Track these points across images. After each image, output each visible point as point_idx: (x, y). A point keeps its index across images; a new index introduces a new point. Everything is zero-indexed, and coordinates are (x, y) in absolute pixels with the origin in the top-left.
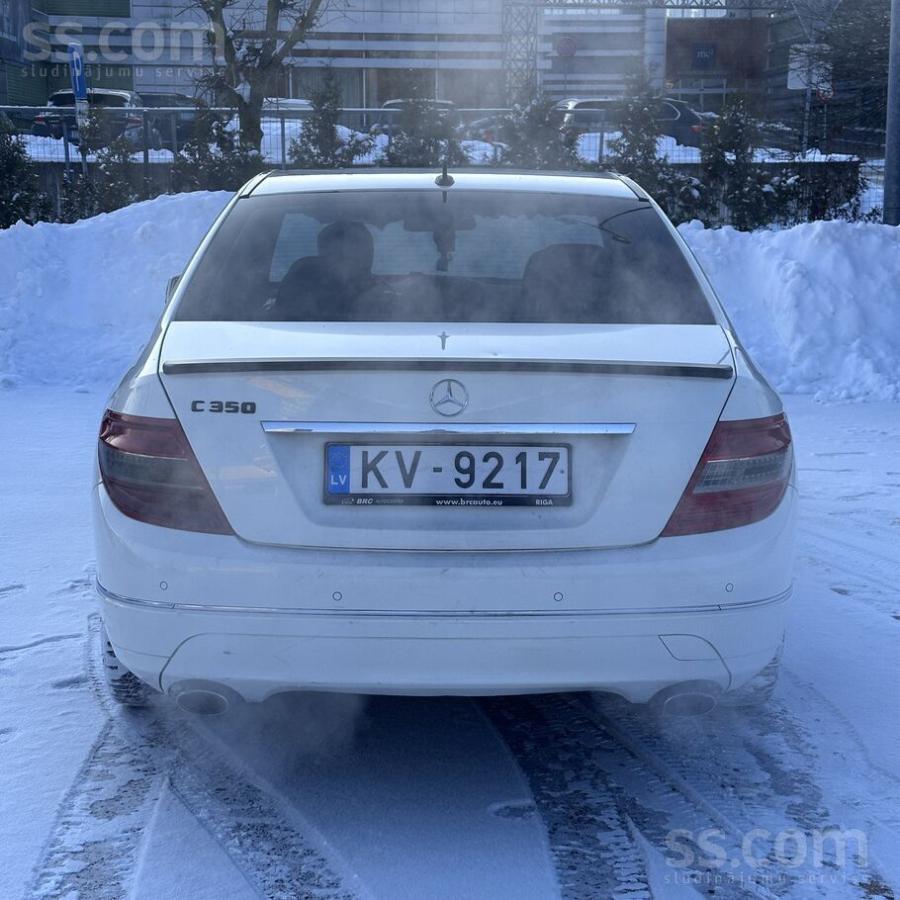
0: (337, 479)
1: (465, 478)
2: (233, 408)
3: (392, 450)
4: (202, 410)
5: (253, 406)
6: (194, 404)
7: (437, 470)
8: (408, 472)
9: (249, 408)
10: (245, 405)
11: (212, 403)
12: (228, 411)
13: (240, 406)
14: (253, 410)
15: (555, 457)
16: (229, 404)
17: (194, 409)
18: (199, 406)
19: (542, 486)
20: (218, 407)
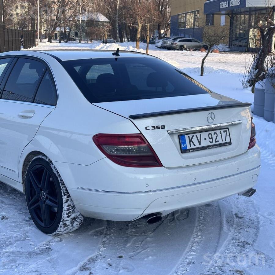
0: (184, 146)
1: (211, 140)
2: (158, 127)
3: (195, 135)
4: (149, 129)
5: (164, 126)
6: (146, 128)
7: (205, 139)
8: (199, 141)
9: (163, 127)
10: (162, 126)
11: (152, 127)
12: (157, 129)
13: (160, 127)
14: (164, 128)
15: (226, 131)
16: (157, 127)
17: (147, 129)
18: (148, 128)
19: (225, 140)
20: (154, 128)
